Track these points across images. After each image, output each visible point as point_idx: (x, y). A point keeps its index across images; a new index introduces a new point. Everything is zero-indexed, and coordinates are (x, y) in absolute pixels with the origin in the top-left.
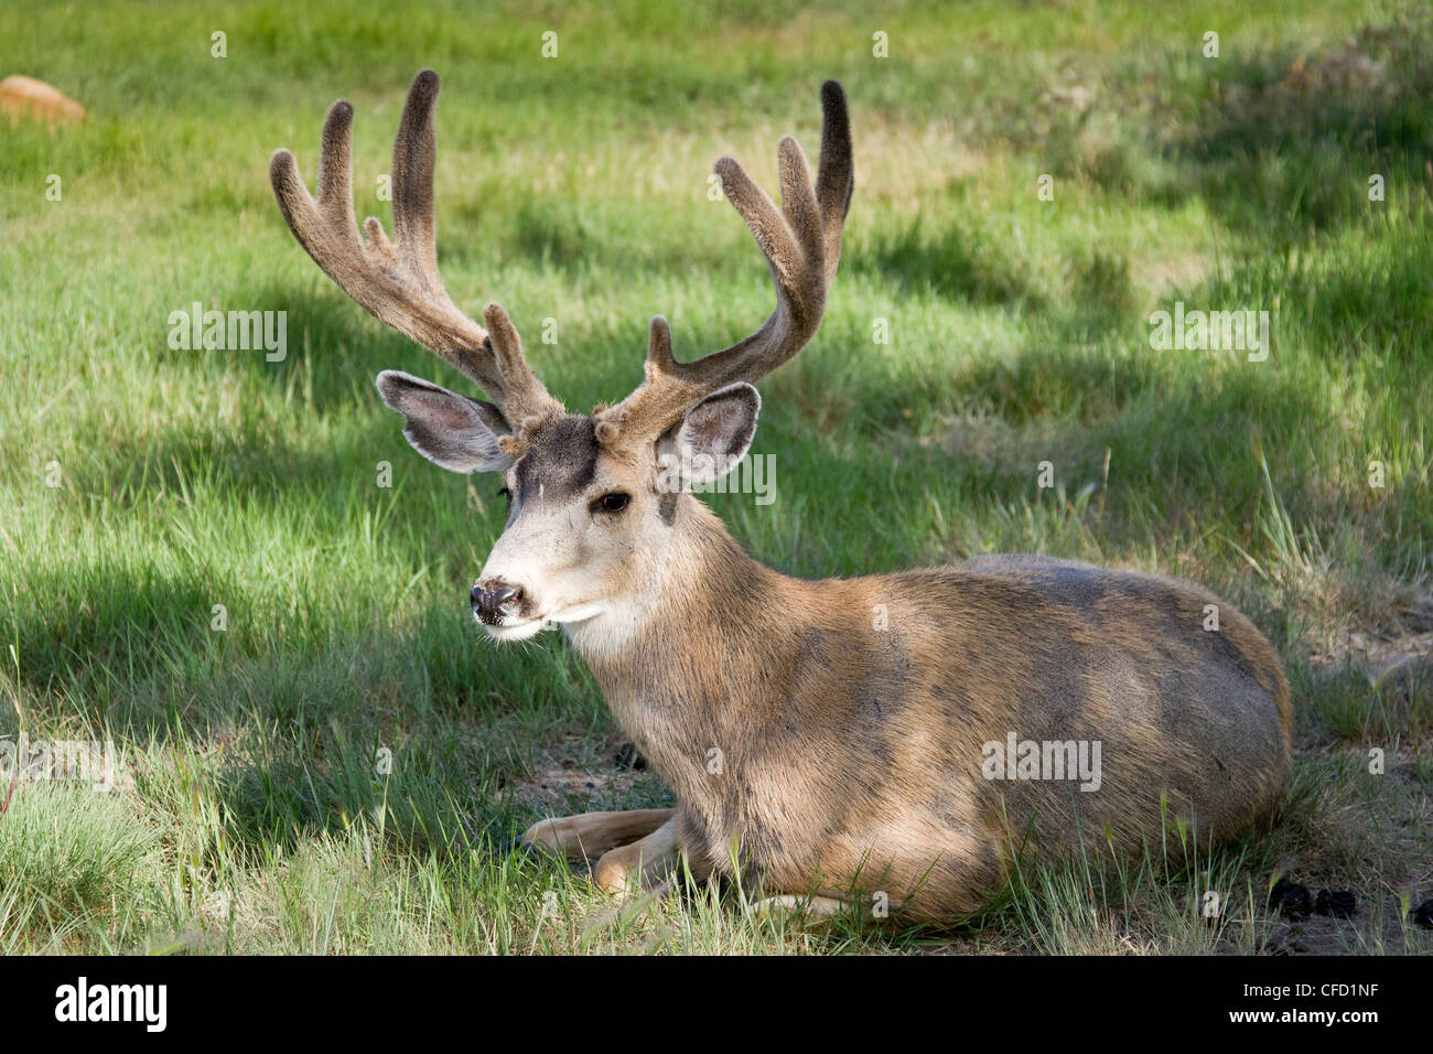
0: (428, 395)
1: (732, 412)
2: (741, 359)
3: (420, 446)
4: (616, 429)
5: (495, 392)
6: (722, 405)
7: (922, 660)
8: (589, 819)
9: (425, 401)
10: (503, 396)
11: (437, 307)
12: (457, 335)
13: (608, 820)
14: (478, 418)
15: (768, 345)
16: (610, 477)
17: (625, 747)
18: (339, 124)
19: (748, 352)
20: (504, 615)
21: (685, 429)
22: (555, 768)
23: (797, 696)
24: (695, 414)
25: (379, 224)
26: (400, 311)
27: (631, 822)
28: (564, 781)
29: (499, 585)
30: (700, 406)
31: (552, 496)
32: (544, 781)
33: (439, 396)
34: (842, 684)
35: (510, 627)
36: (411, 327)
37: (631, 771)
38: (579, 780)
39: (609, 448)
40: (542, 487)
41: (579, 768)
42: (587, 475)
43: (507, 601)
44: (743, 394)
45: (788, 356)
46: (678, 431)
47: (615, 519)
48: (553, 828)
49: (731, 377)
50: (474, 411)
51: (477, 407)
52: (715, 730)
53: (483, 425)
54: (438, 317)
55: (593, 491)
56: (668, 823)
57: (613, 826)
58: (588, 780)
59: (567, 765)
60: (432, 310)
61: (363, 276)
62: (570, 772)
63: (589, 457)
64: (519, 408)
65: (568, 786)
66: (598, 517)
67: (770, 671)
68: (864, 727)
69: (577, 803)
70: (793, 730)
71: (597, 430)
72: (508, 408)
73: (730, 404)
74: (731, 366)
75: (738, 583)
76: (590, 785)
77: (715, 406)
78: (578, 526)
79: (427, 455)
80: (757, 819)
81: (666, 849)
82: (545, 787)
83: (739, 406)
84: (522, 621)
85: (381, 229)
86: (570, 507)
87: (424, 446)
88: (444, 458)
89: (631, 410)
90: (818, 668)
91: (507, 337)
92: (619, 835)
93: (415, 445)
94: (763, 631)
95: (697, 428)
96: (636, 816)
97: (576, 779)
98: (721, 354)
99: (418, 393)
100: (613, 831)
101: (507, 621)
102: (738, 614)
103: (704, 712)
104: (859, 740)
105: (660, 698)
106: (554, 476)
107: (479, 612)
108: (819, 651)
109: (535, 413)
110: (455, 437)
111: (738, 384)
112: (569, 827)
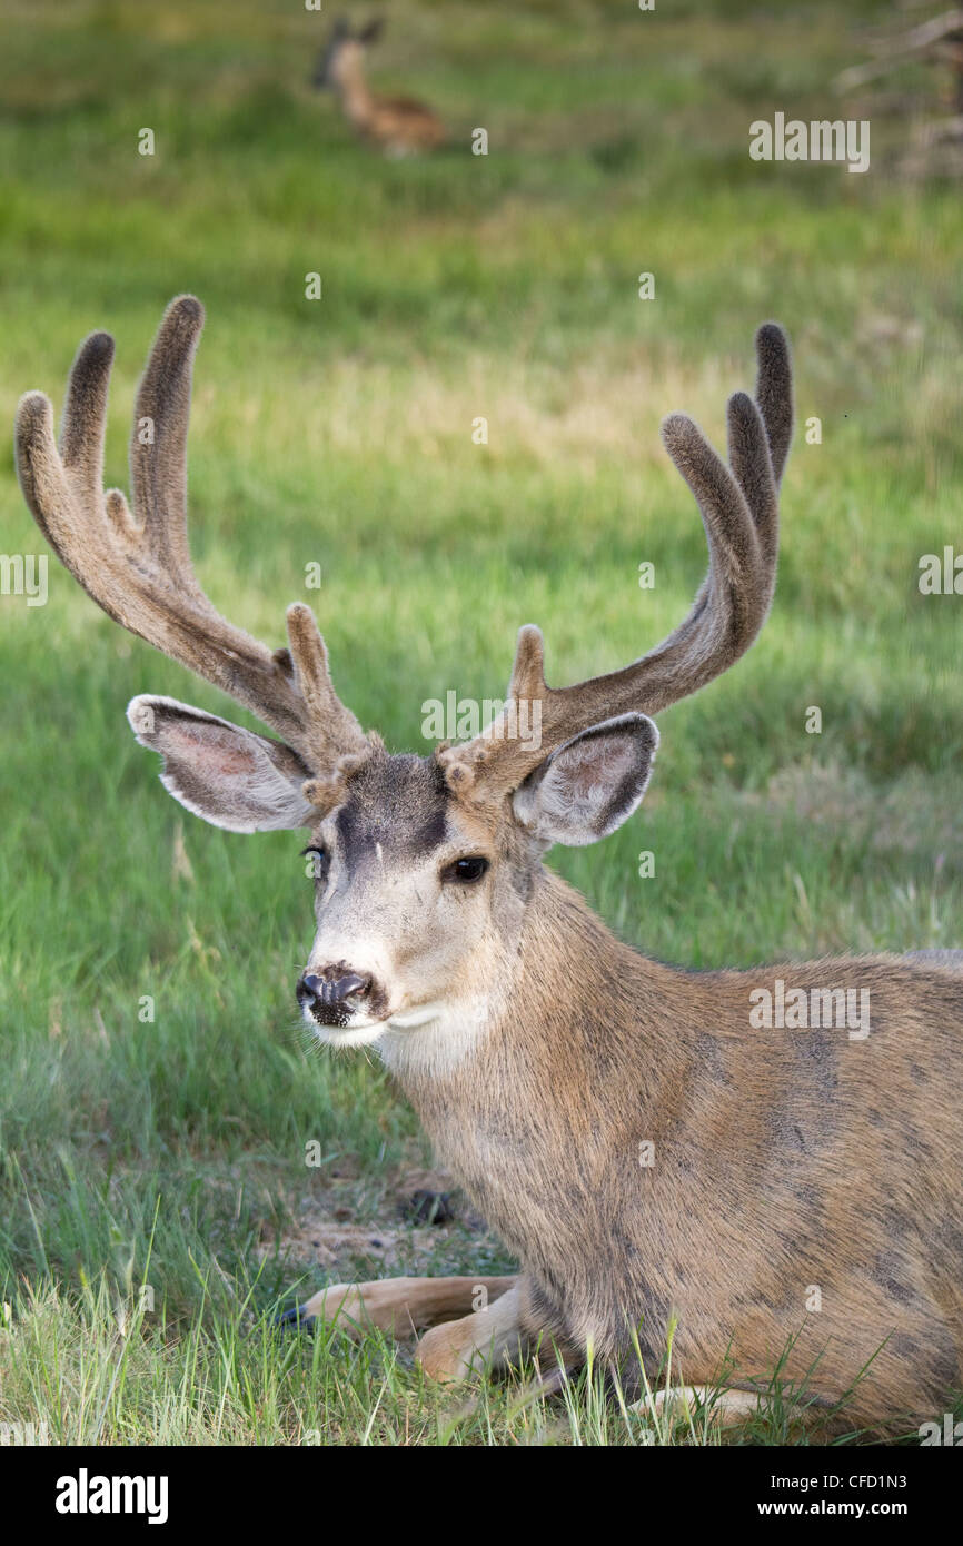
0: (199, 728)
1: (618, 751)
2: (638, 684)
3: (185, 796)
4: (468, 771)
5: (286, 723)
6: (607, 743)
7: (853, 1075)
8: (390, 1288)
9: (193, 737)
10: (302, 729)
11: (197, 610)
12: (230, 648)
13: (418, 1289)
14: (267, 759)
15: (681, 666)
16: (465, 836)
17: (417, 1195)
18: (93, 365)
19: (649, 675)
20: (351, 1012)
21: (552, 774)
22: (325, 1221)
23: (690, 1122)
24: (567, 755)
25: (124, 499)
26: (151, 615)
27: (449, 1292)
28: (341, 1238)
29: (340, 972)
30: (573, 745)
31: (392, 860)
32: (314, 1237)
33: (217, 731)
34: (750, 1107)
35: (353, 1028)
36: (165, 636)
37: (427, 1228)
38: (362, 1238)
39: (461, 797)
40: (379, 847)
41: (358, 1221)
42: (435, 832)
43: (353, 994)
44: (635, 728)
45: (706, 680)
46: (542, 777)
47: (470, 893)
48: (344, 1297)
49: (622, 708)
50: (261, 750)
51: (266, 744)
52: (581, 1170)
53: (272, 766)
54: (201, 624)
55: (444, 853)
56: (509, 1293)
57: (423, 1297)
58: (373, 1236)
59: (342, 1217)
60: (193, 613)
61: (110, 567)
62: (347, 1226)
63: (434, 809)
64: (329, 743)
65: (347, 1244)
66: (450, 888)
67: (653, 1090)
68: (782, 1162)
69: (364, 1269)
70: (687, 1167)
71: (449, 773)
72: (308, 744)
73: (615, 742)
74: (623, 693)
75: (606, 974)
76: (377, 1244)
77: (594, 745)
78: (428, 901)
79: (193, 808)
80: (644, 1286)
81: (510, 1325)
82: (316, 1245)
83: (629, 745)
84: (371, 1021)
85: (125, 505)
86: (414, 874)
87: (189, 796)
88: (218, 812)
89: (490, 749)
90: (717, 1086)
91: (314, 650)
92: (431, 1309)
93: (178, 795)
94: (641, 1037)
95: (569, 773)
96: (454, 1285)
97: (357, 1235)
98: (609, 678)
99: (186, 725)
100: (422, 1304)
101: (353, 1020)
102: (608, 1015)
103: (567, 1146)
104: (777, 1180)
105: (508, 1129)
106: (392, 833)
107: (313, 1008)
108: (715, 1064)
109: (351, 751)
110: (231, 784)
111: (628, 716)
112: (362, 1297)
